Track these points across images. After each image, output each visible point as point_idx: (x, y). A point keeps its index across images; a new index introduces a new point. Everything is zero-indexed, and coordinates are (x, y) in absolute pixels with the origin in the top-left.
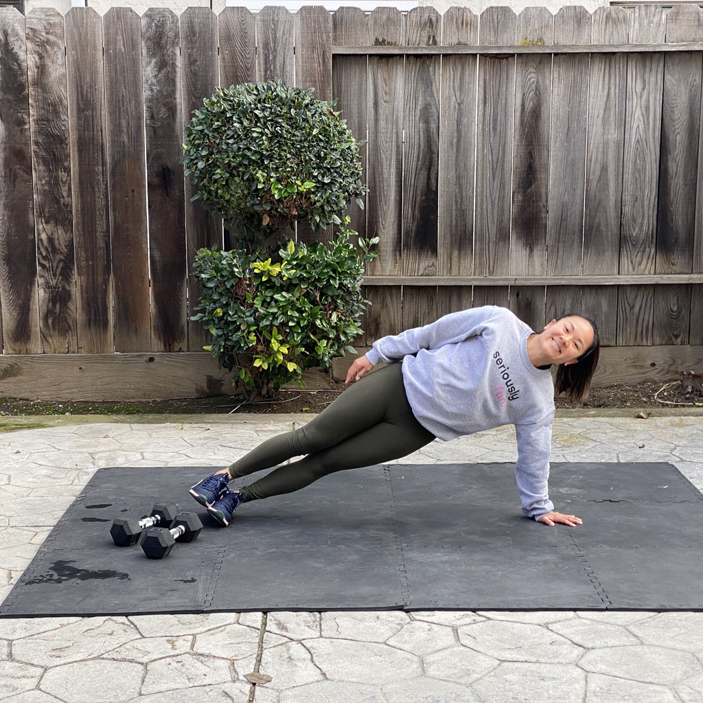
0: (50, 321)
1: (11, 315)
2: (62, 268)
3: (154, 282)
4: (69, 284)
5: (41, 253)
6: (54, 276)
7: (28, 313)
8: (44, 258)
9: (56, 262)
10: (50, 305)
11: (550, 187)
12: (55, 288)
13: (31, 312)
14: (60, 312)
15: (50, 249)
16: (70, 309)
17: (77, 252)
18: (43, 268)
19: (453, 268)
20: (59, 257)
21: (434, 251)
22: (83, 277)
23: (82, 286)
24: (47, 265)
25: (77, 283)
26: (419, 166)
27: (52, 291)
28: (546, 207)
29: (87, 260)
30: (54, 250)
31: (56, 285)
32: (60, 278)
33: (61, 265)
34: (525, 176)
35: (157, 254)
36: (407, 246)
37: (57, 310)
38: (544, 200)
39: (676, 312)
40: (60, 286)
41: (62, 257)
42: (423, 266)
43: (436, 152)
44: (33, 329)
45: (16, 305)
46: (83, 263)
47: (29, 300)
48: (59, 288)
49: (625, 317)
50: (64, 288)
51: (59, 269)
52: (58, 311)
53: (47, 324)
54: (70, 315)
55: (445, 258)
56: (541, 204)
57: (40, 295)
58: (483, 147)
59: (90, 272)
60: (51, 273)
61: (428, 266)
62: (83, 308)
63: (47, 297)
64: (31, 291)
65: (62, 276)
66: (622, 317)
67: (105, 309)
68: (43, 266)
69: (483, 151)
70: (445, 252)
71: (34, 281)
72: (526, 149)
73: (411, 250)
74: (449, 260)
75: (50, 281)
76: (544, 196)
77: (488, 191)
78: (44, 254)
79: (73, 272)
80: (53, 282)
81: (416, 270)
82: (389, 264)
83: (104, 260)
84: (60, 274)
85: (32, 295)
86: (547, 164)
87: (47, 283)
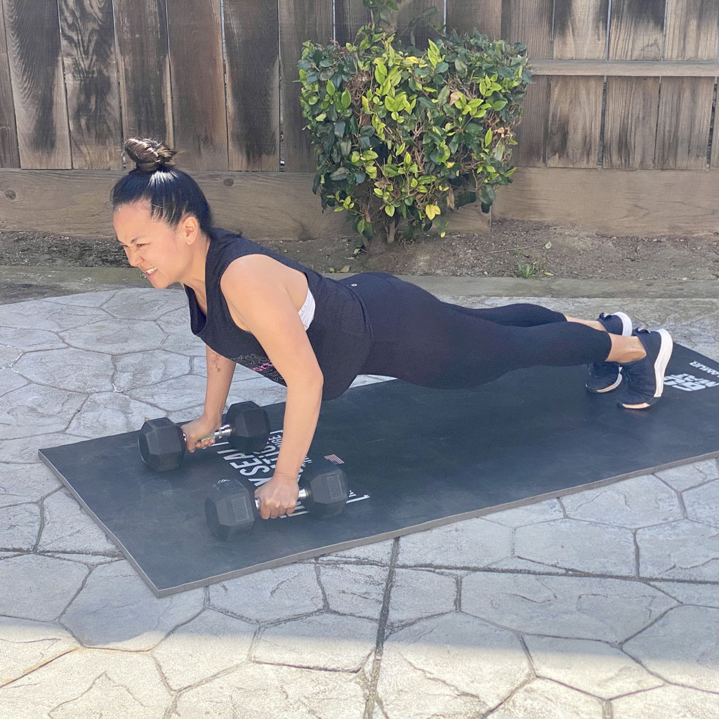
0: (83, 122)
1: (27, 110)
2: (97, 42)
3: (231, 66)
4: (106, 67)
5: (66, 20)
6: (85, 54)
7: (51, 109)
8: (70, 27)
9: (87, 34)
10: (83, 98)
12: (88, 73)
13: (54, 107)
14: (96, 107)
15: (78, 14)
16: (109, 104)
17: (118, 19)
18: (70, 43)
19: (688, 47)
20: (91, 26)
21: (659, 21)
22: (127, 58)
23: (126, 70)
24: (75, 38)
25: (120, 66)
27: (84, 77)
29: (132, 33)
30: (85, 15)
31: (89, 68)
32: (95, 58)
33: (95, 38)
35: (235, 24)
36: (617, 12)
37: (93, 105)
40: (95, 69)
41: (96, 26)
42: (640, 44)
44: (58, 133)
45: (32, 97)
46: (127, 36)
47: (51, 90)
48: (93, 72)
50: (100, 72)
51: (93, 44)
52: (94, 107)
53: (80, 126)
54: (110, 114)
55: (677, 32)
57: (66, 83)
59: (137, 49)
60: (82, 49)
61: (648, 45)
62: (129, 104)
63: (78, 86)
64: (54, 74)
65: (97, 55)
67: (162, 106)
68: (70, 39)
70: (678, 23)
71: (57, 61)
73: (624, 19)
74: (682, 35)
75: (81, 63)
78: (70, 20)
79: (112, 49)
80: (84, 64)
81: (630, 50)
82: (588, 42)
83: (157, 32)
84: (93, 51)
85: (56, 83)
87: (76, 64)
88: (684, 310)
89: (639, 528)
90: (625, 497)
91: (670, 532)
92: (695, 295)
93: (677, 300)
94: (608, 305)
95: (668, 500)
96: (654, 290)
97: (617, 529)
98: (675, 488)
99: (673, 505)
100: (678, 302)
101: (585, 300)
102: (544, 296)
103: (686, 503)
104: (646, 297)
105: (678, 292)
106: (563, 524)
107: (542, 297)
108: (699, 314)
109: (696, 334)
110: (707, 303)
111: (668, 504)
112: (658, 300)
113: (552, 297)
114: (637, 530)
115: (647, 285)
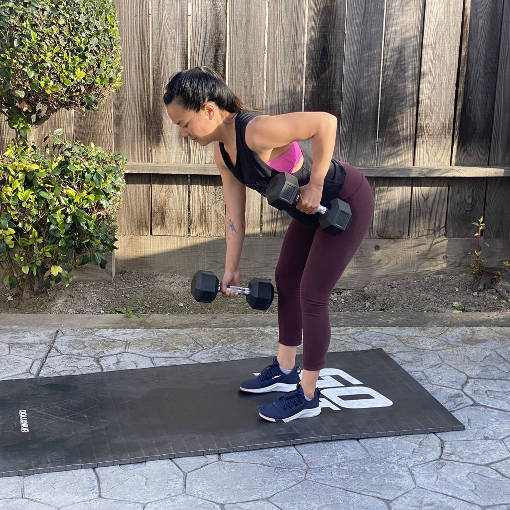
11: (345, 73)
26: (206, 48)
28: (340, 94)
34: (319, 60)
38: (338, 86)
39: (471, 204)
43: (224, 33)
49: (418, 208)
56: (336, 91)
58: (274, 28)
66: (415, 209)
69: (275, 32)
72: (320, 32)
76: (338, 83)
77: (279, 76)
82: (175, 151)
86: (342, 49)
88: (231, 336)
89: (149, 503)
90: (147, 479)
91: (169, 504)
92: (242, 325)
93: (229, 329)
94: (181, 333)
95: (176, 480)
96: (216, 322)
97: (132, 505)
98: (184, 470)
99: (178, 484)
100: (229, 330)
101: (166, 330)
102: (138, 328)
103: (188, 481)
104: (208, 327)
105: (231, 323)
106: (95, 503)
107: (137, 328)
108: (241, 339)
109: (234, 353)
110: (248, 331)
111: (175, 483)
112: (216, 329)
113: (144, 328)
114: (146, 504)
115: (212, 318)
